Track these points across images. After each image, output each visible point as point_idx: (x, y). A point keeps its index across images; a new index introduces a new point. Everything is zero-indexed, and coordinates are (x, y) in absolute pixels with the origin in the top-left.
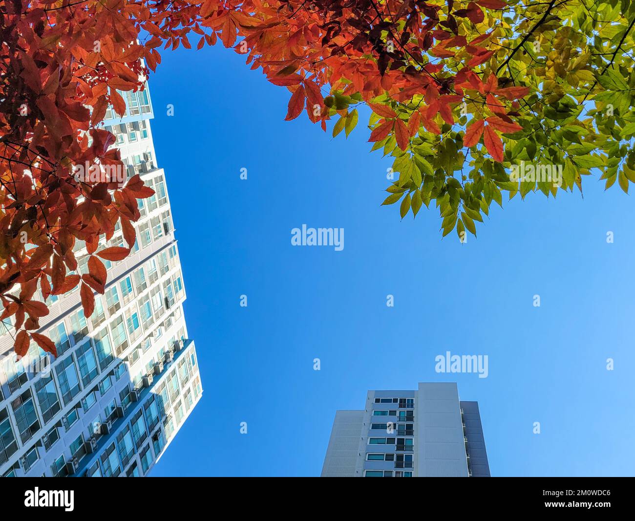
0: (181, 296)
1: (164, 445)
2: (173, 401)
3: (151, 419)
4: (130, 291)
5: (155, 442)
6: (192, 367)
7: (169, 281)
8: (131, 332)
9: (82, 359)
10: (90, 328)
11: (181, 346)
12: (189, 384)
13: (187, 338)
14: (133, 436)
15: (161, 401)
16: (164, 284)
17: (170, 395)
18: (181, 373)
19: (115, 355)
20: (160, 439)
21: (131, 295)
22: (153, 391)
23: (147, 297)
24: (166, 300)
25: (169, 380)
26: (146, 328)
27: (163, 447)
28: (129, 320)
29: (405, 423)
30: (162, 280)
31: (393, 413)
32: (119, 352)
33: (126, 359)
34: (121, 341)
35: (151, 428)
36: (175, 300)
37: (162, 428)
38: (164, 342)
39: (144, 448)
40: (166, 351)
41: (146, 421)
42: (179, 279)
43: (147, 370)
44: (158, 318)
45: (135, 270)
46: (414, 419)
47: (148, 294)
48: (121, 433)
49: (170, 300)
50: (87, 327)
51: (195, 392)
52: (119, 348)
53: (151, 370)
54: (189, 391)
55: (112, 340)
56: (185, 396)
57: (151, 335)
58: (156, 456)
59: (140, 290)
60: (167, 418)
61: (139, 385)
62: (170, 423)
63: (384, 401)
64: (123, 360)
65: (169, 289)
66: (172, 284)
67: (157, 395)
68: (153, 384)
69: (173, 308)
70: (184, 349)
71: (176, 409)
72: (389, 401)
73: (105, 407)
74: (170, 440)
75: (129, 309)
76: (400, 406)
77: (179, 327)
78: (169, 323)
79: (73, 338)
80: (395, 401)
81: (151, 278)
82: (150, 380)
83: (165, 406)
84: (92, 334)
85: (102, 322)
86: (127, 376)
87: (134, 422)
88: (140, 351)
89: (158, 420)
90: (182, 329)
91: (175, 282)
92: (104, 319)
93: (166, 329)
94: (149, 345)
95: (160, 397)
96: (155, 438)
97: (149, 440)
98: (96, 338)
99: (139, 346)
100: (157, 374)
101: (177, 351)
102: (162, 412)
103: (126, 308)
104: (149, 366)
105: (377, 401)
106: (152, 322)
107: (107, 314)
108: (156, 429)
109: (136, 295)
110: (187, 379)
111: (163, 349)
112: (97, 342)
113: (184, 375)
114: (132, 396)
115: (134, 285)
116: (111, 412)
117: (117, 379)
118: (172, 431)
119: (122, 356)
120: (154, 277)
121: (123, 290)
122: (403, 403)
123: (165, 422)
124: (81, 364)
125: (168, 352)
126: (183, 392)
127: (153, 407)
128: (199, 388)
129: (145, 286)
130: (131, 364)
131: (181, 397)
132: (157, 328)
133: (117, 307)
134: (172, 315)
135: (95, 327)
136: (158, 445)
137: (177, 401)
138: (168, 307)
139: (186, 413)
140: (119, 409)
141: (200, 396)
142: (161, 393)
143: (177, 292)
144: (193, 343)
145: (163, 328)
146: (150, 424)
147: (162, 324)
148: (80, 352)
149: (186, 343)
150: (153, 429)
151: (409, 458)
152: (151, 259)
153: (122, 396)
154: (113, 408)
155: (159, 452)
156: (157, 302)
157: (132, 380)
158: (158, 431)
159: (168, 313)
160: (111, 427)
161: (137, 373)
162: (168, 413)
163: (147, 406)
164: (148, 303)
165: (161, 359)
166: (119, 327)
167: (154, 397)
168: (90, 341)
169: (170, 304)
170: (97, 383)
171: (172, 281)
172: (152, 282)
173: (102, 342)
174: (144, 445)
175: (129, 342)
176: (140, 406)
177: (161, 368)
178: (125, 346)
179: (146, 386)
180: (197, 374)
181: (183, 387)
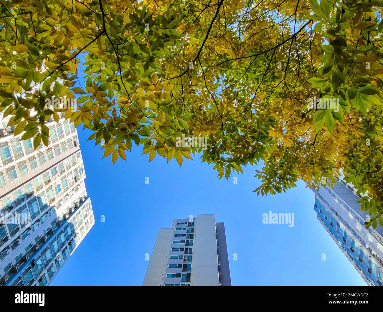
0: (83, 176)
1: (75, 247)
2: (79, 226)
3: (68, 234)
4: (56, 173)
5: (70, 246)
6: (89, 210)
7: (76, 169)
8: (57, 193)
9: (31, 206)
10: (35, 191)
11: (83, 200)
12: (88, 218)
13: (86, 196)
14: (58, 243)
15: (73, 226)
16: (74, 170)
17: (77, 223)
18: (83, 213)
19: (48, 204)
20: (73, 245)
21: (56, 176)
22: (69, 221)
23: (65, 176)
24: (75, 178)
25: (77, 216)
26: (65, 191)
27: (74, 248)
28: (56, 188)
29: (190, 233)
30: (73, 169)
31: (185, 229)
32: (50, 203)
33: (54, 206)
34: (52, 197)
35: (68, 239)
36: (80, 178)
37: (74, 239)
38: (75, 198)
39: (64, 249)
40: (76, 202)
41: (65, 235)
42: (82, 168)
43: (66, 211)
44: (71, 187)
45: (59, 164)
46: (194, 232)
47: (65, 175)
48: (52, 241)
49: (77, 178)
50: (33, 191)
51: (91, 222)
52: (50, 201)
53: (68, 212)
54: (88, 221)
55: (47, 197)
56: (86, 224)
57: (67, 195)
58: (71, 252)
59: (61, 174)
60: (76, 234)
61: (61, 218)
62: (77, 236)
63: (181, 224)
64: (53, 207)
65: (77, 173)
66: (78, 171)
67: (71, 223)
68: (69, 218)
69: (79, 182)
70: (85, 201)
71: (81, 230)
72: (183, 223)
73: (44, 229)
74: (78, 245)
75: (55, 183)
76: (188, 226)
77: (82, 191)
78: (77, 189)
79: (26, 197)
80: (186, 223)
81: (67, 167)
82: (67, 216)
83: (75, 228)
84: (36, 194)
85: (41, 188)
86: (55, 214)
87: (59, 236)
88: (62, 202)
89: (71, 235)
90: (84, 192)
91: (80, 170)
92: (43, 187)
93: (76, 192)
94: (67, 200)
95: (73, 224)
96: (70, 244)
97: (67, 245)
98: (38, 196)
99: (61, 200)
100: (71, 213)
101: (81, 202)
102: (73, 231)
103: (54, 182)
104: (66, 210)
105: (178, 224)
106: (68, 188)
107: (44, 185)
108: (70, 239)
109: (59, 176)
110: (86, 216)
111: (74, 201)
112: (39, 198)
113: (85, 214)
114: (58, 224)
115: (58, 171)
116: (47, 232)
117: (50, 216)
118: (78, 240)
119: (52, 205)
120: (69, 167)
121: (52, 173)
122: (190, 224)
123: (75, 236)
124: (30, 209)
125: (77, 203)
126: (84, 221)
127: (69, 229)
128: (93, 220)
129: (64, 171)
130: (57, 209)
131: (83, 224)
132: (71, 191)
133: (49, 181)
134: (79, 185)
135: (37, 191)
136: (72, 247)
137: (81, 226)
138: (76, 181)
139: (86, 232)
140: (51, 230)
141: (94, 223)
142: (73, 222)
143: (81, 174)
144: (89, 198)
145: (74, 191)
146: (67, 237)
147: (73, 190)
148: (30, 203)
149: (86, 198)
150: (69, 239)
151: (191, 249)
152: (67, 159)
153: (52, 224)
154: (48, 230)
155: (72, 250)
156: (71, 179)
157: (58, 216)
158: (71, 240)
159: (76, 184)
160: (46, 239)
161: (60, 213)
162: (76, 231)
163: (65, 229)
164: (66, 179)
165: (73, 206)
166: (51, 191)
167: (69, 224)
168: (35, 197)
169: (77, 180)
170: (39, 218)
171: (78, 169)
172: (68, 169)
173: (41, 198)
174: (64, 247)
175: (56, 198)
176: (62, 228)
177: (73, 211)
178: (53, 200)
179: (65, 219)
180: (92, 213)
181: (84, 219)
